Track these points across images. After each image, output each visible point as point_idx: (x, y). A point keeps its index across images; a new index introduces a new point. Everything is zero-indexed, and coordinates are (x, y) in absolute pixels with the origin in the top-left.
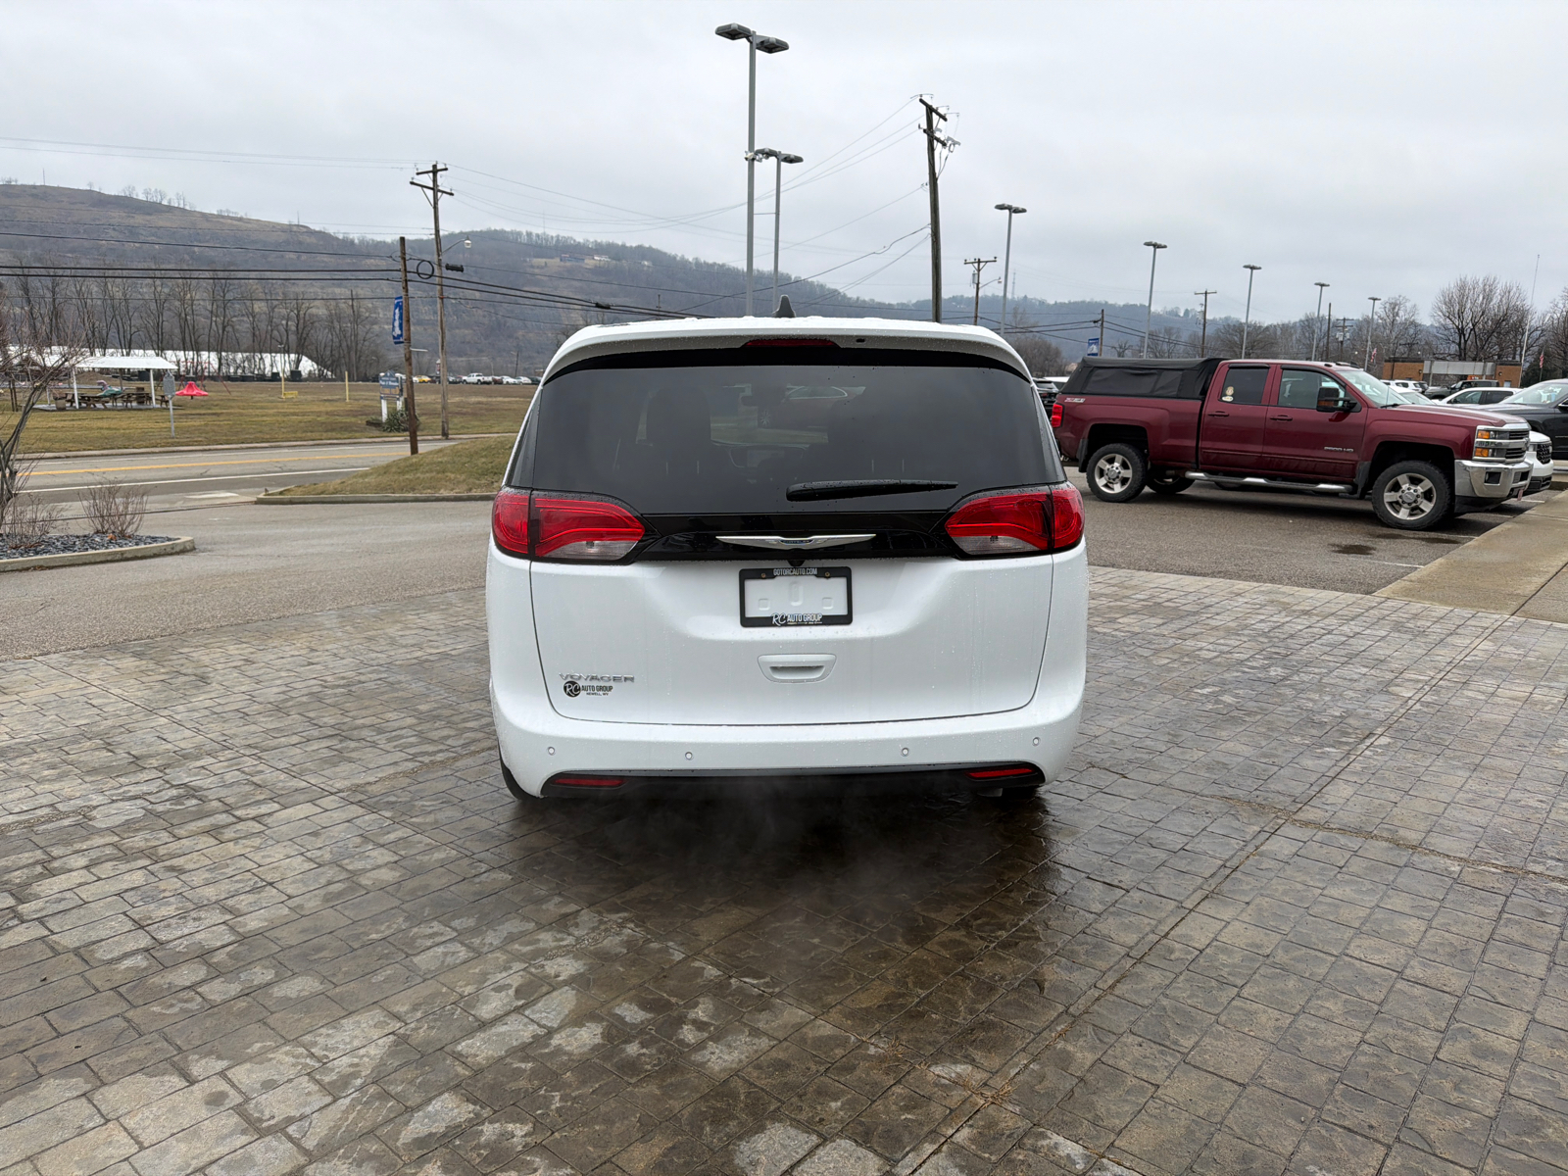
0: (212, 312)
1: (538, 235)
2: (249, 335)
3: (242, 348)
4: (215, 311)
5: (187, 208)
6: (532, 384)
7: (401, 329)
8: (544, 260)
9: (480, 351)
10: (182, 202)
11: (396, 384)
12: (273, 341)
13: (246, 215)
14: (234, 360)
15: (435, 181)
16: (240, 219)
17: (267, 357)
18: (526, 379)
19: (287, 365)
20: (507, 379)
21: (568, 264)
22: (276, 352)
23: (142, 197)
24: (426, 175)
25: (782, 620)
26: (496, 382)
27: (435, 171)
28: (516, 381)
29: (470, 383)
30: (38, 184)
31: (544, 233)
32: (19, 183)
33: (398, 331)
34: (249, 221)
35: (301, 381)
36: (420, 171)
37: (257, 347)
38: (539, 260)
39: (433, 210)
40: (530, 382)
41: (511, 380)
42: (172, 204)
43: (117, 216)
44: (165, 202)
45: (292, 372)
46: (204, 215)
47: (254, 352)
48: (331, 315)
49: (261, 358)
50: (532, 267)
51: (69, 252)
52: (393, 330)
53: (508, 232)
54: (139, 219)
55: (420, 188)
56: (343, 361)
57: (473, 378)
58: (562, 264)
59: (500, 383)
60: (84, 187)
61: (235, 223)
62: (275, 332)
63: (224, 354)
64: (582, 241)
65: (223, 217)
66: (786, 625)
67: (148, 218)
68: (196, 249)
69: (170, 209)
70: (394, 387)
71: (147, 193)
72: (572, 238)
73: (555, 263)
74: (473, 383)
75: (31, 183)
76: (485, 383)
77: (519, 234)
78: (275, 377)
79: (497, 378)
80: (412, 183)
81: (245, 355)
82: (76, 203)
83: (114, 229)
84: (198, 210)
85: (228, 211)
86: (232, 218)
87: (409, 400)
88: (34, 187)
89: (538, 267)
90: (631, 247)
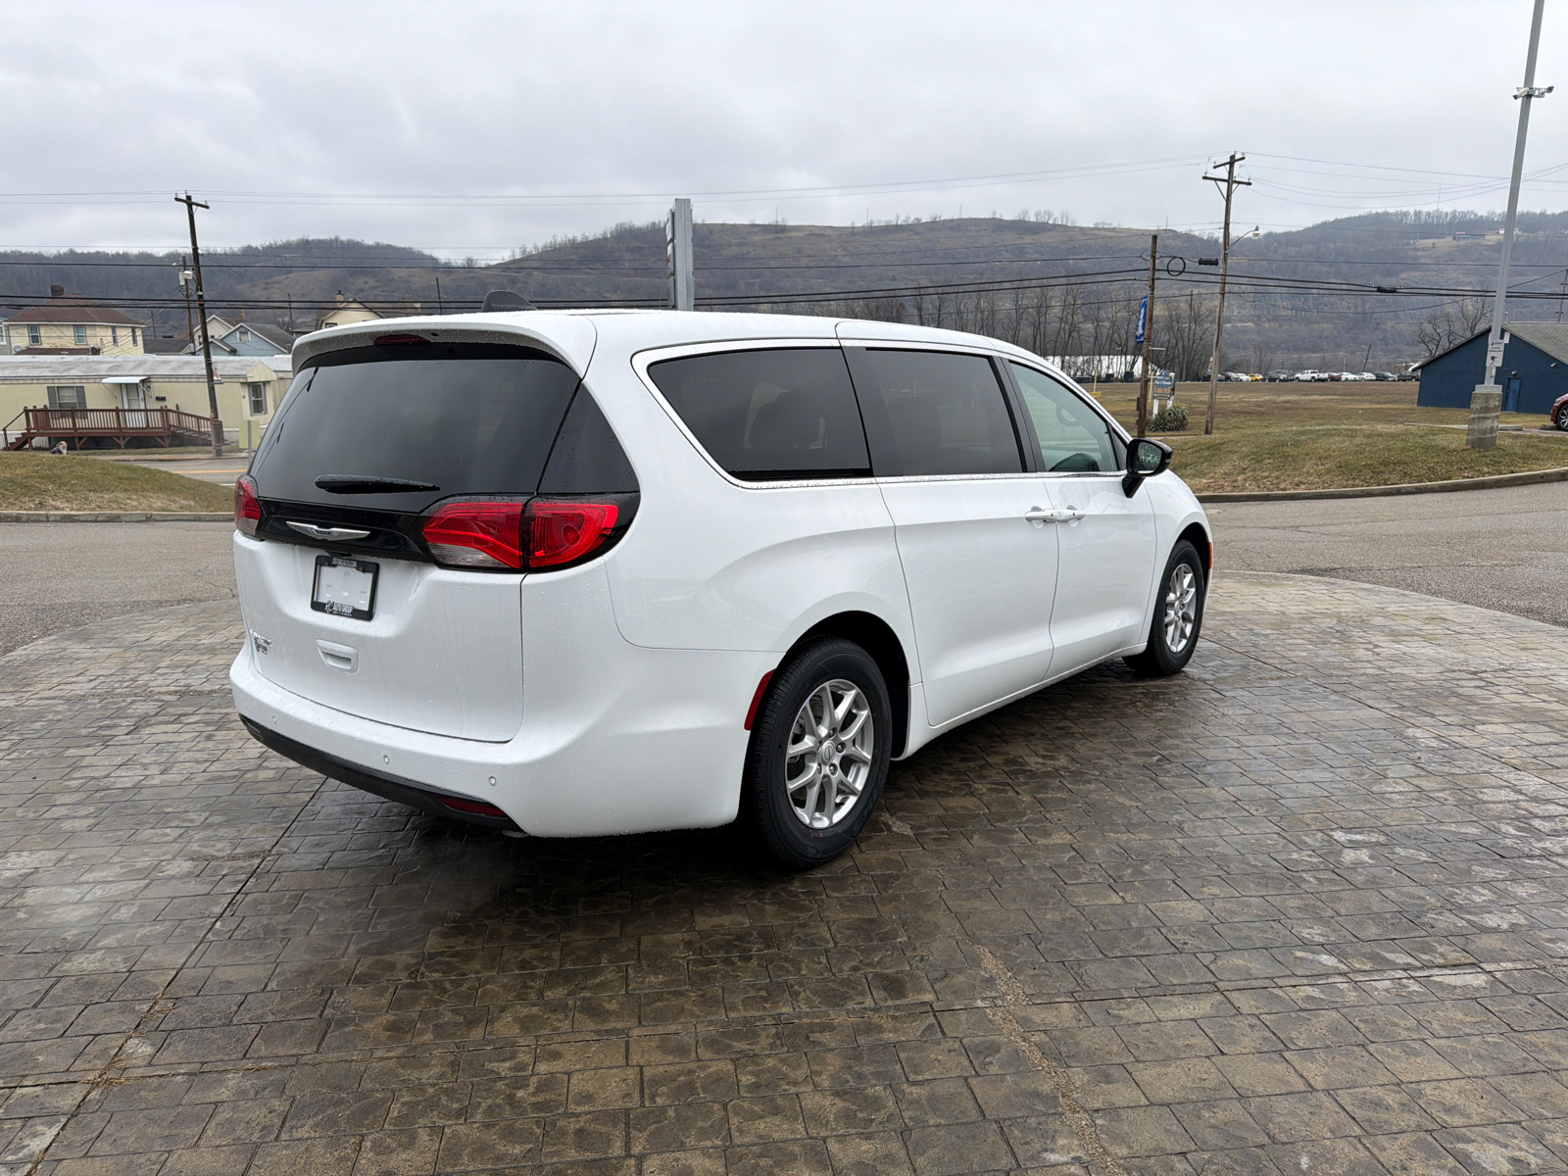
0: (1061, 319)
1: (1428, 214)
2: (1092, 339)
3: (1084, 352)
4: (1064, 319)
5: (1069, 224)
6: (1377, 380)
7: (1143, 328)
8: (1431, 241)
9: (1339, 346)
10: (1065, 219)
11: (1169, 383)
12: (1113, 344)
13: (1119, 225)
14: (1075, 363)
15: (1231, 173)
16: (1113, 230)
17: (1105, 359)
18: (1370, 375)
19: (1123, 367)
20: (1346, 375)
21: (1462, 242)
22: (1114, 355)
23: (1033, 219)
24: (1223, 167)
25: (331, 607)
26: (1333, 379)
27: (1232, 161)
28: (1357, 377)
29: (1303, 381)
30: (955, 218)
31: (1438, 210)
32: (942, 219)
33: (1140, 331)
34: (1121, 230)
35: (1132, 381)
36: (1217, 164)
37: (1097, 350)
38: (1426, 241)
39: (1225, 203)
40: (1374, 378)
41: (1351, 377)
42: (1057, 223)
43: (1010, 238)
44: (1051, 222)
45: (1126, 373)
46: (1082, 230)
47: (1094, 355)
48: (1171, 316)
49: (1100, 360)
50: (1416, 249)
51: (971, 274)
52: (1137, 330)
53: (1392, 214)
54: (1028, 239)
55: (1213, 182)
56: (1177, 361)
57: (1307, 375)
58: (1455, 242)
59: (1338, 379)
60: (987, 215)
61: (1108, 233)
62: (1116, 335)
63: (1067, 358)
64: (1485, 214)
65: (1099, 229)
66: (331, 613)
67: (1035, 237)
68: (1071, 262)
69: (1055, 227)
70: (1167, 386)
71: (1037, 214)
72: (1472, 212)
73: (1445, 243)
74: (1306, 381)
75: (950, 217)
76: (1320, 380)
77: (1406, 214)
78: (1109, 378)
79: (1335, 374)
80: (1205, 178)
81: (1085, 358)
82: (980, 231)
83: (1007, 251)
84: (1077, 225)
85: (1103, 223)
86: (1104, 229)
87: (1141, 400)
88: (952, 221)
89: (1423, 250)
90: (1554, 215)
